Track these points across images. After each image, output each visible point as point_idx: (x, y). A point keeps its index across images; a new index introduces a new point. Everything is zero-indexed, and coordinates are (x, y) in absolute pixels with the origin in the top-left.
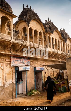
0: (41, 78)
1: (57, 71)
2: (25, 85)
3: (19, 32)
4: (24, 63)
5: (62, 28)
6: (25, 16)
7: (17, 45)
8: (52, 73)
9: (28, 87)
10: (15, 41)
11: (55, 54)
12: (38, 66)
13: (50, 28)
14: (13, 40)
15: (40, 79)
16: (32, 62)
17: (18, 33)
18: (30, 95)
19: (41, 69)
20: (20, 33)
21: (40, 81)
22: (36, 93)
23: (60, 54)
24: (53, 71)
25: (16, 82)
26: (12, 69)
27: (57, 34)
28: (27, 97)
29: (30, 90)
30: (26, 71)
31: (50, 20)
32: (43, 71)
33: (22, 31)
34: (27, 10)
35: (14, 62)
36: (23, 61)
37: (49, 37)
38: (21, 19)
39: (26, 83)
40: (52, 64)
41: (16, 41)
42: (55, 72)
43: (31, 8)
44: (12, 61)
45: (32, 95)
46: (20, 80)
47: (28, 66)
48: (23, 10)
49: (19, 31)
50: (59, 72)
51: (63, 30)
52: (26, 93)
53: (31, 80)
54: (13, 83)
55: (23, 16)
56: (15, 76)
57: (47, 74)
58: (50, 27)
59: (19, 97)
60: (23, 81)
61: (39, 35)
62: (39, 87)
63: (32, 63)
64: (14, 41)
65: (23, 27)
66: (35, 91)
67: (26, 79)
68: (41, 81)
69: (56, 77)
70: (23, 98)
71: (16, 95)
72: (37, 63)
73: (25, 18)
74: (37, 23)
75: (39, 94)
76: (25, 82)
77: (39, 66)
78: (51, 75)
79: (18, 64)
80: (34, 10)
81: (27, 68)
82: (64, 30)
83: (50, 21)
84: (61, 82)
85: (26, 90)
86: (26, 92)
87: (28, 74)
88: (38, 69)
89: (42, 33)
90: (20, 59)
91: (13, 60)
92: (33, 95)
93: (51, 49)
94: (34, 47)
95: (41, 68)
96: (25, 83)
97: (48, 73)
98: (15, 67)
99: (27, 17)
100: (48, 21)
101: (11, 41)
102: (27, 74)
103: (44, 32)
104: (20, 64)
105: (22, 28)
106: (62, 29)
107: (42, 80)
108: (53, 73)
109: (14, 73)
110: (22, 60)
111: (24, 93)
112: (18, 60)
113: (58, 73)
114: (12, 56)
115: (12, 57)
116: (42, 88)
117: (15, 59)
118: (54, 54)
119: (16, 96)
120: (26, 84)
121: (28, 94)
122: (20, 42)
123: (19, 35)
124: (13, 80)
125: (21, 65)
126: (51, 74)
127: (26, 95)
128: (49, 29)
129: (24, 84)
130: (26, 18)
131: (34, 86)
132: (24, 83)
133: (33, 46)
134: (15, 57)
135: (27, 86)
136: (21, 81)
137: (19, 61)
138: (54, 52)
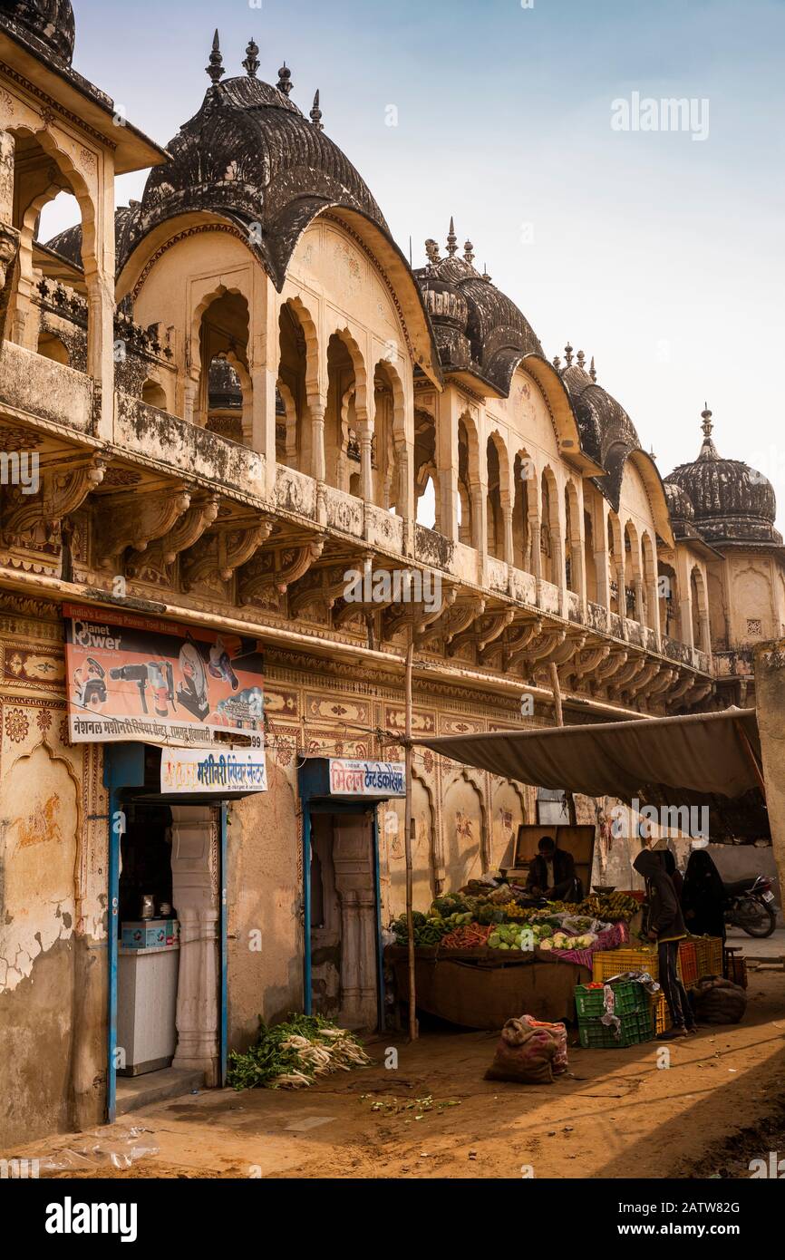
0: (363, 881)
1: (517, 813)
2: (201, 961)
3: (156, 348)
4: (207, 711)
5: (569, 350)
6: (232, 169)
7: (147, 485)
8: (467, 832)
9: (233, 992)
10: (136, 444)
11: (511, 618)
12: (339, 746)
13: (471, 331)
14: (113, 431)
15: (350, 897)
16: (286, 696)
17: (146, 359)
18: (262, 1082)
19: (370, 777)
20: (168, 353)
21: (350, 913)
22: (322, 1054)
23: (560, 627)
24: (482, 808)
25: (108, 929)
26: (78, 770)
27: (534, 397)
28: (230, 1106)
29: (255, 1025)
30: (216, 805)
31: (468, 247)
32: (385, 799)
33: (196, 335)
34: (251, 98)
35: (96, 690)
36: (198, 682)
37: (466, 427)
38: (187, 201)
39: (219, 943)
40: (471, 731)
41: (148, 447)
42: (496, 818)
43: (284, 85)
44: (79, 677)
45: (286, 1078)
46: (149, 903)
47: (244, 741)
48: (214, 93)
49: (162, 332)
50: (532, 820)
51: (581, 364)
52: (210, 1063)
53: (266, 906)
54: (79, 941)
55: (207, 166)
56: (102, 862)
57: (426, 844)
58: (469, 317)
59: (134, 1107)
60: (173, 915)
61: (369, 402)
62: (340, 990)
63: (287, 711)
64: (120, 438)
65: (210, 287)
66: (313, 1032)
67: (214, 889)
68: (367, 915)
69: (503, 872)
70: (187, 1114)
71: (104, 1080)
72: (326, 709)
73: (237, 192)
74: (352, 263)
75: (354, 1065)
76: (199, 927)
77: (347, 750)
78: (461, 851)
79: (146, 719)
80: (316, 114)
81: (237, 769)
82: (587, 368)
83: (469, 256)
84: (582, 929)
85: (211, 1024)
86: (210, 1049)
87: (240, 836)
88: (344, 778)
89: (400, 374)
90: (163, 661)
91: (85, 666)
92: (300, 1077)
93: (480, 565)
94: (323, 521)
95: (373, 768)
96: (199, 940)
97: (432, 830)
98: (108, 746)
99: (257, 179)
100: (443, 254)
101: (91, 441)
102: (228, 831)
103: (417, 371)
104: (164, 714)
105: (198, 299)
106: (569, 358)
107: (376, 906)
108: (475, 828)
109: (94, 817)
110: (187, 668)
111: (189, 1064)
112: (141, 674)
113: (522, 828)
114: (76, 615)
115: (79, 628)
116: (371, 996)
117: (112, 655)
118: (504, 616)
119: (106, 1098)
120: (210, 949)
121: (232, 1064)
122: (185, 463)
123: (160, 376)
124: (77, 900)
125: (178, 731)
126: (464, 844)
127: (213, 1080)
128: (465, 343)
129: (188, 954)
130: (251, 189)
131: (296, 973)
132: (188, 934)
133: (315, 515)
134: (115, 632)
135: (229, 973)
136: (157, 915)
137: (155, 681)
138: (508, 592)
